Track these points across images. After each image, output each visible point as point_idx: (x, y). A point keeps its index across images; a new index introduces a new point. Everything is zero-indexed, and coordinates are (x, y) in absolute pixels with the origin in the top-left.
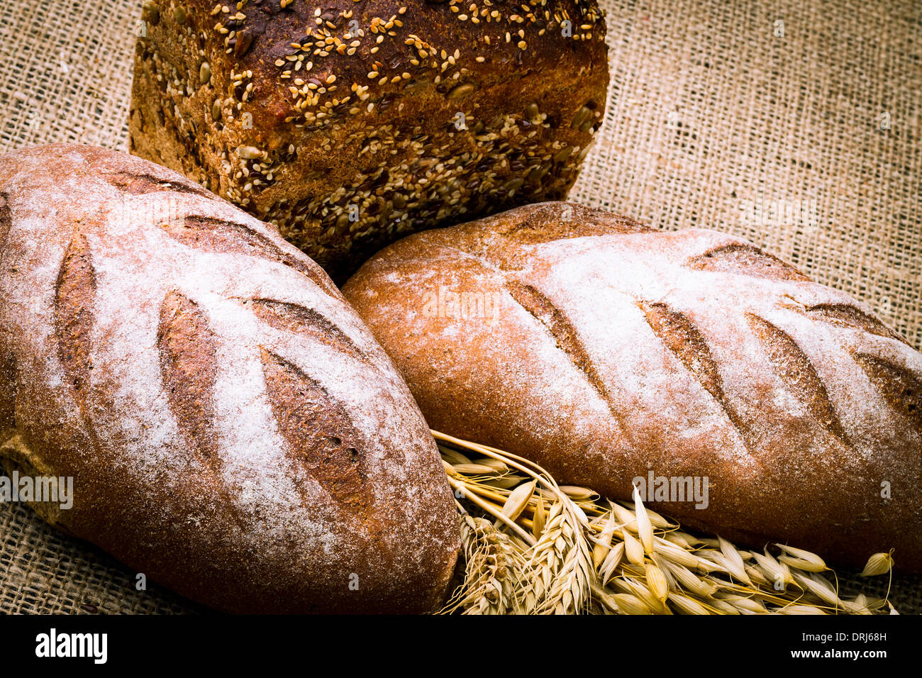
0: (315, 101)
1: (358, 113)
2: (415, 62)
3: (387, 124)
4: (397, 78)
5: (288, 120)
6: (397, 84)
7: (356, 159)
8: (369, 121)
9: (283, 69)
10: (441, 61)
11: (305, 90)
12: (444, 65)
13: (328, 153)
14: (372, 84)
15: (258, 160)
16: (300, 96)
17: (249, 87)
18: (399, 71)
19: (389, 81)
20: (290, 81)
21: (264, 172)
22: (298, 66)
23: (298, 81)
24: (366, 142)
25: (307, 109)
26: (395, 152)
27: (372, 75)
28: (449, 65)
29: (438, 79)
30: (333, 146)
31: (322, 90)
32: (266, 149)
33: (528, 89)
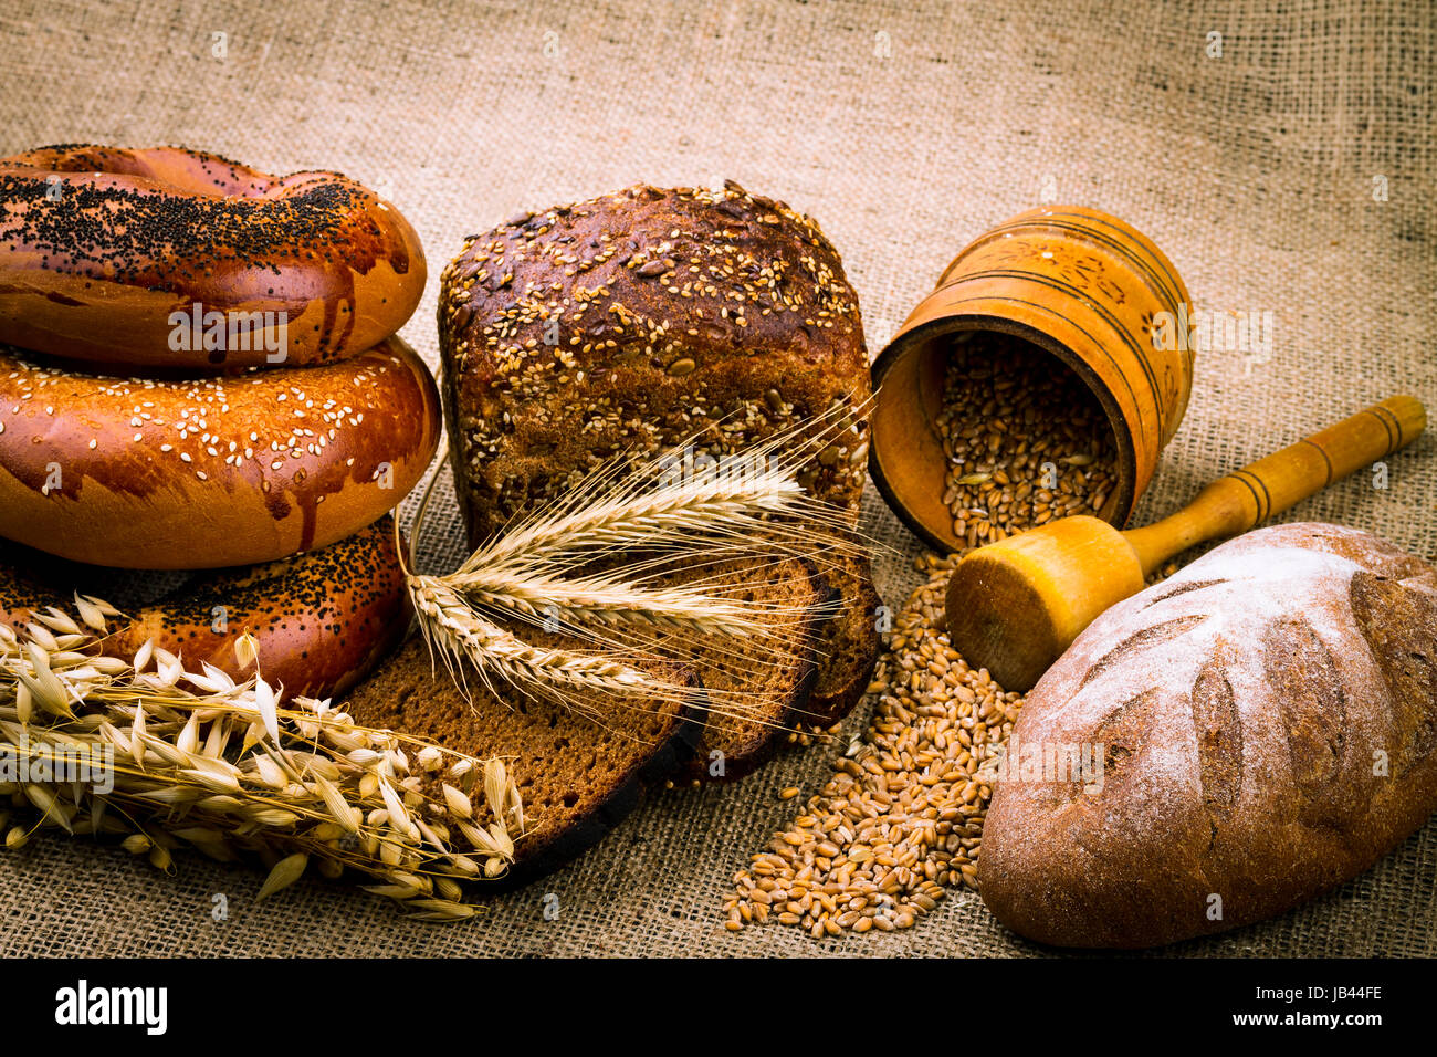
0: (517, 366)
1: (569, 382)
2: (619, 329)
3: (605, 397)
5: (494, 384)
7: (580, 435)
8: (583, 393)
12: (653, 336)
13: (547, 425)
14: (577, 349)
20: (495, 347)
21: (485, 443)
23: (502, 346)
24: (587, 418)
25: (510, 373)
26: (625, 432)
29: (649, 350)
30: (550, 417)
31: (523, 354)
33: (759, 370)
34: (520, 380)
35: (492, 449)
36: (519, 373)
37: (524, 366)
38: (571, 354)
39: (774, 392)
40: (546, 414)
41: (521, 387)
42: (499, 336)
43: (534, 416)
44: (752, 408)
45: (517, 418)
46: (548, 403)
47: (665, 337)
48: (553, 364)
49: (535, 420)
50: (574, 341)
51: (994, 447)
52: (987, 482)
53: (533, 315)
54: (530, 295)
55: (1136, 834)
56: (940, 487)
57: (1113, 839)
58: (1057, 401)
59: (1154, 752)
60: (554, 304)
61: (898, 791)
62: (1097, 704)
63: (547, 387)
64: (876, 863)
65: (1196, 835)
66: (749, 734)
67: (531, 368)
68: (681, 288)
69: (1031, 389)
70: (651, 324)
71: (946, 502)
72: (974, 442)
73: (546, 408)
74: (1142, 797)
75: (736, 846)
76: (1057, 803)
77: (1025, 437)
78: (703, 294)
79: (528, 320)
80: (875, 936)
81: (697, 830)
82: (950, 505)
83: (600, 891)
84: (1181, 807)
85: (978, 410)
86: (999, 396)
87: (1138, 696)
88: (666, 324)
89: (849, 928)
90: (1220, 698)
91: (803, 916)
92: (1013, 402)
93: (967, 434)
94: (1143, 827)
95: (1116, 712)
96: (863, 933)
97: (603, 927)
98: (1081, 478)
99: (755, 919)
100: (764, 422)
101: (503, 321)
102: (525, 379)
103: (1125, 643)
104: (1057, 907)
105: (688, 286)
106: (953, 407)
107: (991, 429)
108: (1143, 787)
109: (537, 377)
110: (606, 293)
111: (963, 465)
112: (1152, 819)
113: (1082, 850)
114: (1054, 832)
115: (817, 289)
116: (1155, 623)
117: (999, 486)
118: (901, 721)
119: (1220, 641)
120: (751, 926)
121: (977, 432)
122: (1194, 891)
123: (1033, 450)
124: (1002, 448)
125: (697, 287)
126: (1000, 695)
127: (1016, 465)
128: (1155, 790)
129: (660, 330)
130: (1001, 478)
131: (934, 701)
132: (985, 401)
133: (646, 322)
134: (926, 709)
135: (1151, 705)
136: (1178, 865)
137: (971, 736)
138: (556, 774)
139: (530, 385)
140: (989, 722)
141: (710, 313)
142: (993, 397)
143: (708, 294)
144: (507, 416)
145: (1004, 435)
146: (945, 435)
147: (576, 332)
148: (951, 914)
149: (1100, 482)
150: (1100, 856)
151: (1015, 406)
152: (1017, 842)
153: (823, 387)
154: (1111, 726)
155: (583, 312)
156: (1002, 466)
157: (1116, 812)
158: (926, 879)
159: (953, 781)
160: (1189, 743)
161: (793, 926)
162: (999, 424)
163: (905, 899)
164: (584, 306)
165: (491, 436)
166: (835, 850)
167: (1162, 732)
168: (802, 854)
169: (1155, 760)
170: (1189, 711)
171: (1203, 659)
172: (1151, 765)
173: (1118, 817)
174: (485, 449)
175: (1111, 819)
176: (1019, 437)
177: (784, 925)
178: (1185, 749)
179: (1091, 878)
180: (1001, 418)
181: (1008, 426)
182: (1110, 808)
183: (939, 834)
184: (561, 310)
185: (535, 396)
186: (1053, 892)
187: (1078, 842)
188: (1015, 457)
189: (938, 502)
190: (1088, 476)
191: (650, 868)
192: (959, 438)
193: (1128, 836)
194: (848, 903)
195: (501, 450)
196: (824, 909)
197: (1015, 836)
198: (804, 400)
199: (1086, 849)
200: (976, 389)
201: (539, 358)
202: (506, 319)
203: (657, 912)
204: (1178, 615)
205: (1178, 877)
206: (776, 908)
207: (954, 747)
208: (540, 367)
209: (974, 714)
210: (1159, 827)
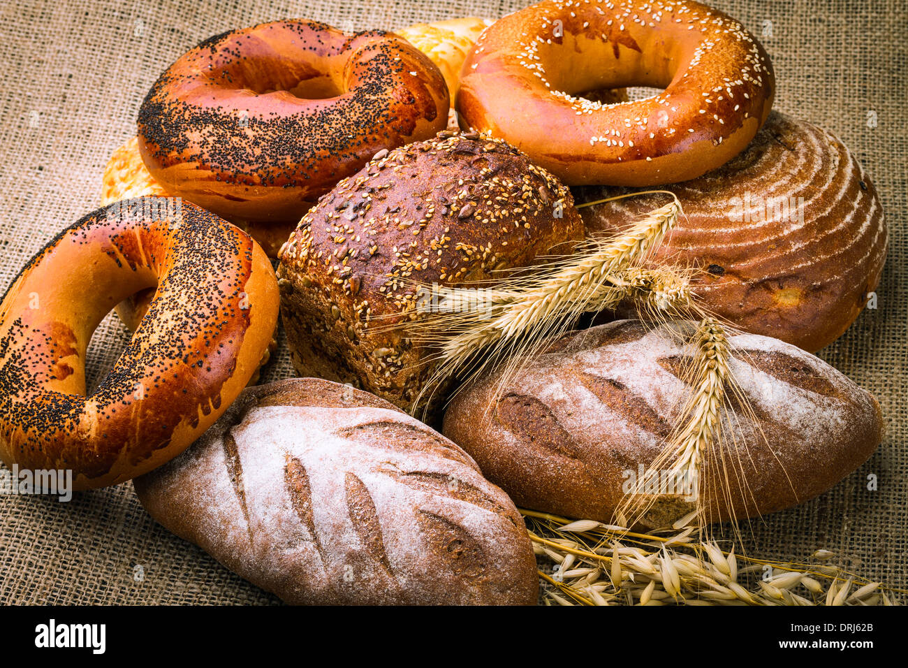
4: (459, 273)
6: (459, 277)
9: (385, 292)
10: (481, 253)
11: (405, 300)
15: (389, 355)
16: (403, 305)
17: (368, 311)
18: (458, 269)
19: (454, 277)
22: (395, 288)
27: (442, 277)
28: (487, 254)
32: (392, 346)
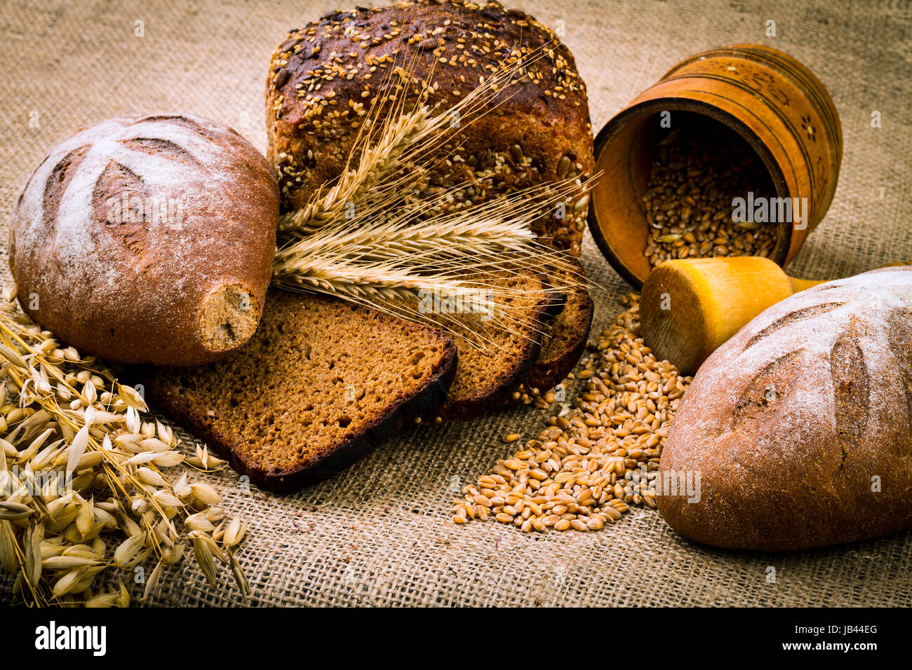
34: (321, 123)
35: (298, 180)
36: (321, 117)
37: (324, 113)
38: (361, 105)
39: (518, 146)
40: (340, 153)
41: (322, 129)
42: (307, 90)
43: (332, 154)
44: (500, 159)
45: (318, 154)
46: (343, 144)
47: (435, 95)
48: (347, 112)
49: (332, 157)
50: (364, 94)
51: (686, 214)
52: (678, 241)
53: (334, 74)
54: (333, 60)
55: (782, 453)
56: (642, 244)
57: (763, 458)
58: (735, 184)
59: (799, 393)
60: (350, 66)
61: (597, 440)
62: (756, 360)
63: (342, 131)
64: (575, 484)
65: (830, 457)
66: (484, 383)
67: (330, 114)
68: (449, 59)
69: (715, 176)
70: (424, 84)
71: (647, 254)
72: (670, 213)
73: (341, 147)
74: (788, 426)
75: (467, 471)
76: (720, 431)
77: (709, 209)
78: (466, 65)
79: (329, 78)
80: (571, 533)
81: (438, 459)
82: (649, 258)
83: (357, 494)
84: (818, 434)
85: (674, 191)
86: (691, 181)
87: (788, 355)
88: (436, 85)
89: (551, 527)
90: (853, 359)
91: (516, 516)
92: (701, 185)
93: (665, 207)
94: (788, 448)
95: (770, 366)
96: (562, 531)
97: (356, 517)
98: (750, 238)
99: (477, 517)
100: (508, 171)
101: (310, 79)
102: (325, 123)
103: (779, 321)
104: (717, 511)
105: (454, 58)
106: (656, 190)
107: (684, 204)
108: (789, 418)
109: (334, 121)
110: (390, 60)
111: (661, 230)
112: (795, 443)
113: (739, 466)
114: (717, 452)
115: (554, 71)
116: (804, 307)
117: (688, 244)
118: (602, 393)
119: (854, 319)
120: (474, 522)
121: (673, 206)
122: (827, 502)
123: (715, 218)
124: (691, 217)
125: (462, 59)
126: (680, 378)
127: (701, 228)
128: (798, 420)
129: (431, 90)
130: (690, 237)
131: (629, 380)
132: (680, 184)
133: (420, 83)
134: (622, 386)
135: (798, 361)
136: (814, 479)
137: (656, 405)
138: (332, 402)
139: (329, 128)
140: (671, 396)
141: (470, 79)
142: (686, 181)
143: (470, 65)
144: (310, 153)
145: (693, 208)
146: (648, 209)
147: (366, 87)
148: (633, 523)
149: (764, 241)
150: (753, 470)
151: (703, 188)
152: (688, 460)
153: (556, 145)
154: (765, 376)
155: (373, 73)
156: (691, 230)
157: (767, 437)
158: (614, 497)
159: (640, 434)
160: (827, 388)
161: (507, 523)
162: (690, 199)
163: (597, 509)
164: (373, 69)
165: (297, 169)
166: (544, 475)
167: (805, 379)
168: (518, 476)
169: (799, 400)
170: (828, 365)
171: (840, 331)
172: (796, 402)
173: (768, 441)
174: (292, 179)
175: (762, 442)
176: (705, 209)
177: (499, 522)
178: (823, 392)
179: (745, 487)
180: (692, 196)
181: (697, 202)
182: (762, 434)
183: (627, 467)
184: (355, 71)
185: (333, 138)
186: (714, 498)
187: (736, 460)
188: (700, 223)
189: (641, 254)
190: (756, 236)
191: (398, 482)
192: (659, 210)
193: (776, 456)
194: (551, 509)
195: (305, 181)
196: (532, 513)
197: (686, 455)
198: (540, 155)
199: (742, 465)
200: (673, 176)
201: (336, 107)
202: (313, 77)
203: (400, 509)
204: (822, 302)
205: (815, 490)
206: (495, 510)
207: (642, 411)
208: (337, 114)
209: (660, 390)
210: (800, 449)
